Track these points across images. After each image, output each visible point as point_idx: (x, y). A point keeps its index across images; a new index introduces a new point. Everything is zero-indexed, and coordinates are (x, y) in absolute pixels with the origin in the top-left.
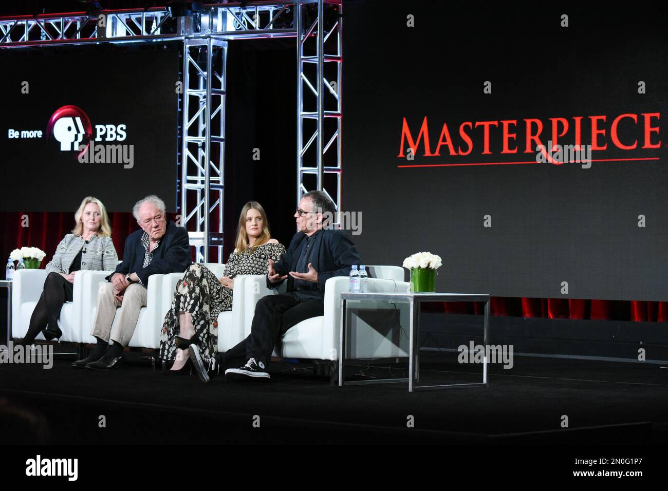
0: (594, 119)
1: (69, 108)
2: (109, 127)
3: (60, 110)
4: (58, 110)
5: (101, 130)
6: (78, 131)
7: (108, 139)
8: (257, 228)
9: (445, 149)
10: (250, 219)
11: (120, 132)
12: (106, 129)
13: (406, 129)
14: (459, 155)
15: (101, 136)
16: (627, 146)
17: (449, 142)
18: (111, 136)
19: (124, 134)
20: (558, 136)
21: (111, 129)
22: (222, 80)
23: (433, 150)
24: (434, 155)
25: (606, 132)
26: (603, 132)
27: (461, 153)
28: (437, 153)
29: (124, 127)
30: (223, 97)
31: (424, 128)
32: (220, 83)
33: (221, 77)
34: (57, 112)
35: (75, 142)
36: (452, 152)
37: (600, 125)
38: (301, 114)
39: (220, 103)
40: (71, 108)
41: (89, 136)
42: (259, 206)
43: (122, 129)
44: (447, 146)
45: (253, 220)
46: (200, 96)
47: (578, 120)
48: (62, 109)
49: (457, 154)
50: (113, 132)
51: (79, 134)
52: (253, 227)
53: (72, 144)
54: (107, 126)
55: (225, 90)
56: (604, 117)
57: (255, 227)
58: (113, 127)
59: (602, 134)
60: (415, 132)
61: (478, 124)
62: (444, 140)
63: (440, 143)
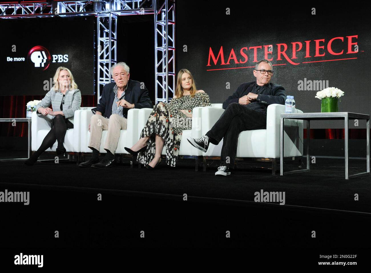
0: (317, 42)
1: (39, 47)
2: (59, 56)
3: (34, 48)
4: (33, 48)
5: (55, 57)
6: (44, 58)
7: (59, 61)
8: (189, 84)
9: (232, 61)
10: (185, 79)
11: (65, 58)
12: (58, 57)
13: (211, 52)
14: (240, 63)
15: (55, 60)
16: (337, 53)
17: (235, 57)
18: (61, 60)
19: (67, 59)
20: (296, 51)
21: (61, 57)
22: (115, 34)
23: (226, 62)
24: (227, 64)
25: (324, 47)
26: (323, 47)
27: (241, 62)
28: (228, 63)
29: (67, 56)
30: (115, 42)
31: (221, 52)
32: (114, 36)
33: (114, 33)
34: (32, 49)
35: (42, 63)
36: (236, 62)
37: (321, 44)
38: (157, 48)
39: (114, 45)
40: (40, 47)
41: (49, 60)
42: (188, 71)
43: (66, 57)
44: (233, 60)
45: (187, 79)
46: (104, 42)
47: (308, 43)
48: (35, 48)
49: (239, 63)
50: (62, 58)
51: (44, 59)
52: (187, 83)
53: (41, 64)
54: (58, 55)
55: (116, 39)
56: (323, 40)
57: (188, 83)
58: (62, 56)
59: (322, 49)
60: (216, 53)
61: (250, 48)
62: (232, 56)
63: (230, 58)
